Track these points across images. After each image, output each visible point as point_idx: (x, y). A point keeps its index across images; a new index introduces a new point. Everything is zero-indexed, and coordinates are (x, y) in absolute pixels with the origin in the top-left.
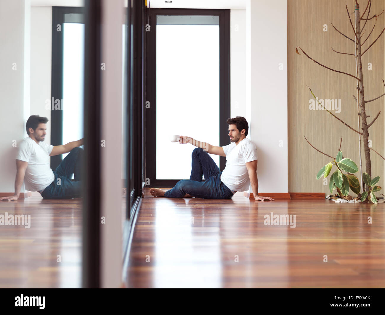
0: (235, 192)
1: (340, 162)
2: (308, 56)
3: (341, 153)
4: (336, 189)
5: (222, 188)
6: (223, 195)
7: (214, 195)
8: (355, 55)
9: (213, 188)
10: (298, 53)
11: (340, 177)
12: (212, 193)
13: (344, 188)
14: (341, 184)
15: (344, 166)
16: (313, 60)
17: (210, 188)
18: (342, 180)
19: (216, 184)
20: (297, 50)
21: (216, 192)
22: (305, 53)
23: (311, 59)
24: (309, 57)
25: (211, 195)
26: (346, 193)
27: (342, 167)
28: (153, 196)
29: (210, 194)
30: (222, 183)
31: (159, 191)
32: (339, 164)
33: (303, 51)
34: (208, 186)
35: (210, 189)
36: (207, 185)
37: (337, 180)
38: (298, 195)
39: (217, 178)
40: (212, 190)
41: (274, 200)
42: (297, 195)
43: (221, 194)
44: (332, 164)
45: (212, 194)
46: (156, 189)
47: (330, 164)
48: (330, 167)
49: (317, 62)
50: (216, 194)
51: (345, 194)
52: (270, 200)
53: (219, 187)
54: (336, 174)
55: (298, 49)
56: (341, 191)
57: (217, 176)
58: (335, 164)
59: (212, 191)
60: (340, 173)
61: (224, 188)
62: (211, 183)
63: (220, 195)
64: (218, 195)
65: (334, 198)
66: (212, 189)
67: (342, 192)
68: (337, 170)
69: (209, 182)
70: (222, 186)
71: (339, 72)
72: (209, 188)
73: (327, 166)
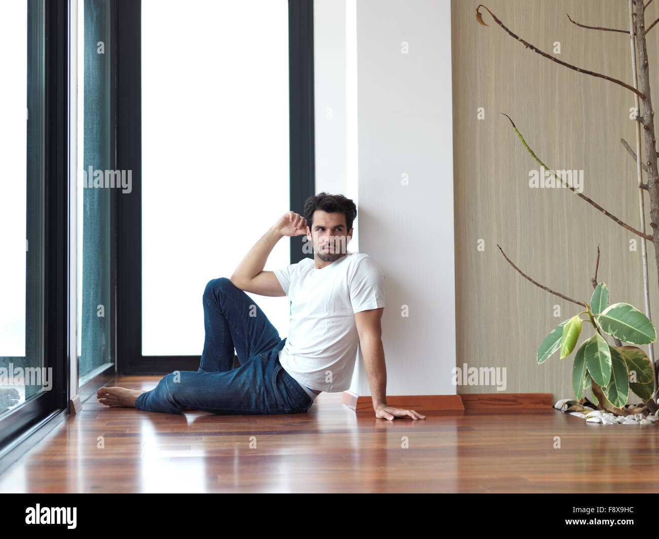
0: (317, 393)
1: (604, 313)
2: (507, 30)
3: (603, 287)
4: (590, 386)
5: (282, 386)
6: (285, 402)
7: (262, 407)
8: (629, 33)
9: (257, 388)
10: (482, 22)
11: (604, 357)
12: (256, 401)
13: (614, 385)
14: (606, 376)
15: (615, 326)
16: (521, 41)
17: (249, 389)
18: (610, 363)
19: (266, 377)
20: (479, 15)
21: (266, 399)
22: (500, 23)
23: (516, 37)
24: (510, 33)
25: (253, 407)
26: (620, 399)
27: (609, 326)
28: (108, 406)
29: (249, 405)
30: (282, 371)
31: (121, 393)
32: (602, 318)
33: (494, 17)
34: (244, 383)
35: (251, 390)
36: (242, 382)
37: (595, 364)
38: (484, 400)
39: (269, 358)
40: (254, 394)
41: (422, 417)
42: (479, 399)
43: (280, 401)
44: (582, 320)
45: (257, 406)
46: (114, 390)
47: (576, 320)
48: (576, 328)
49: (532, 47)
50: (267, 403)
51: (616, 403)
52: (413, 417)
53: (274, 385)
54: (592, 347)
55: (481, 10)
56: (606, 395)
57: (270, 354)
58: (589, 319)
59: (254, 396)
60: (602, 345)
61: (288, 385)
62: (251, 374)
63: (277, 404)
64: (271, 406)
65: (579, 408)
66: (256, 390)
67: (607, 397)
68: (595, 337)
69: (245, 373)
70: (281, 381)
71: (591, 73)
72: (246, 388)
73: (569, 326)
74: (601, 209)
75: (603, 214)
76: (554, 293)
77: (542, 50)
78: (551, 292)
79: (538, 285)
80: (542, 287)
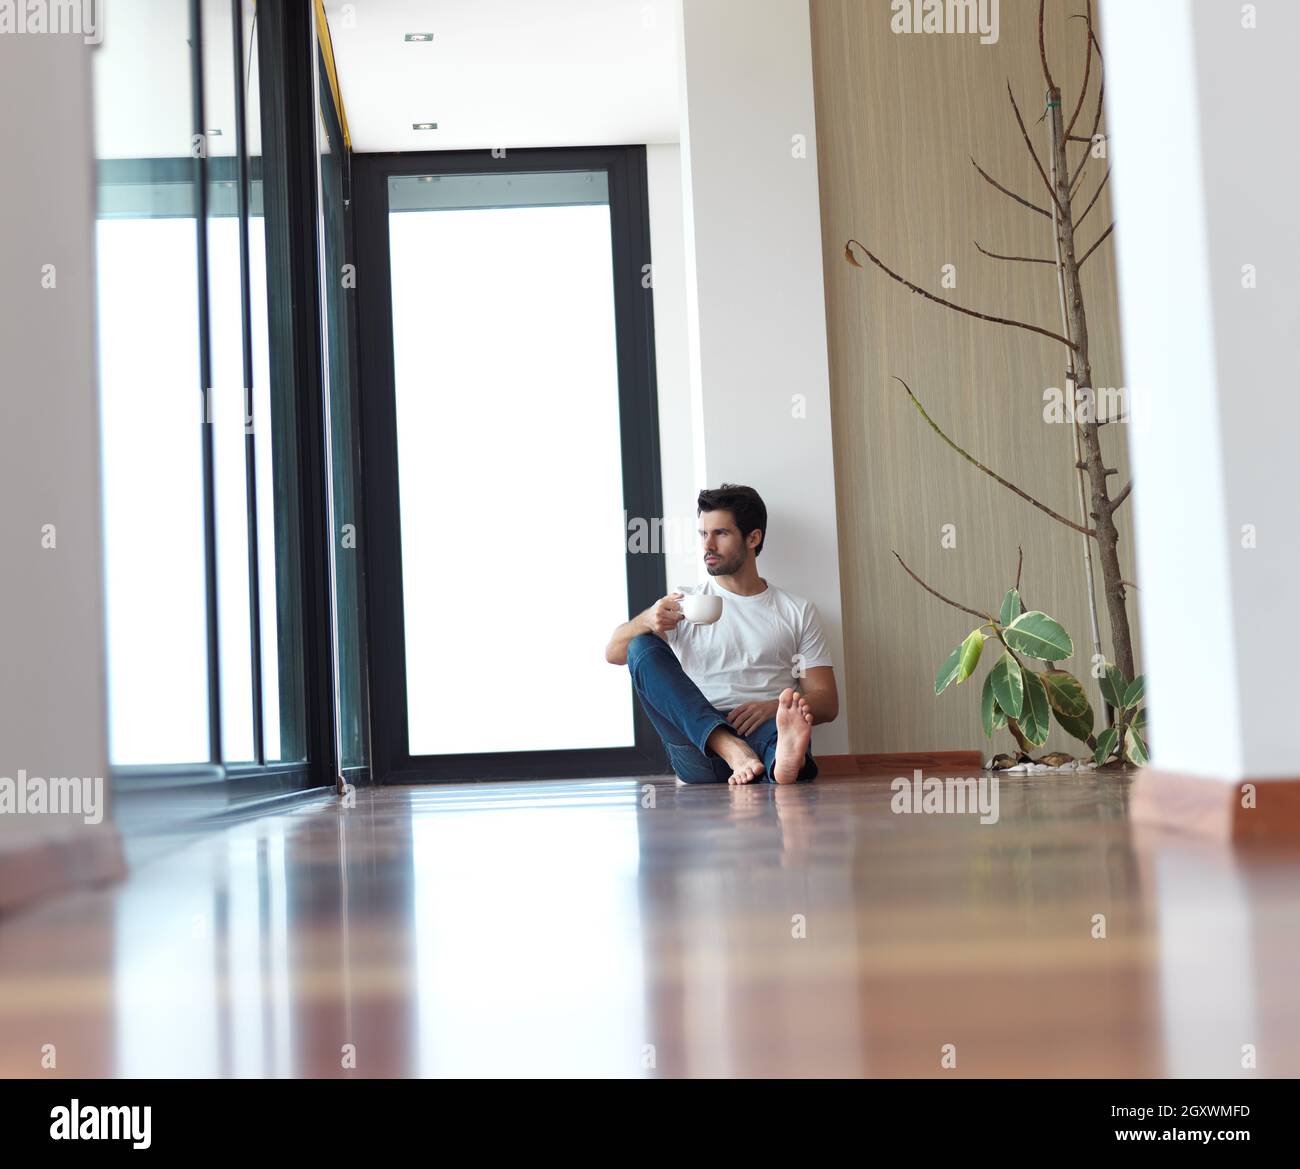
1: (1012, 625)
2: (887, 270)
3: (1014, 595)
4: (1007, 724)
8: (1055, 263)
10: (854, 262)
11: (1014, 680)
13: (1032, 717)
14: (1017, 704)
15: (1024, 640)
16: (906, 283)
18: (1022, 688)
20: (849, 253)
22: (877, 261)
23: (900, 279)
24: (892, 274)
26: (1040, 734)
27: (1017, 641)
32: (1009, 631)
33: (870, 255)
37: (1005, 690)
44: (987, 637)
47: (976, 635)
48: (977, 646)
49: (920, 291)
51: (1035, 740)
54: (1001, 669)
55: (852, 247)
56: (1023, 729)
58: (996, 635)
60: (1012, 665)
65: (1009, 763)
67: (1024, 733)
68: (1004, 657)
71: (1000, 321)
73: (968, 643)
74: (1028, 498)
75: (1030, 504)
76: (968, 611)
77: (934, 295)
78: (964, 609)
79: (948, 602)
80: (952, 604)
